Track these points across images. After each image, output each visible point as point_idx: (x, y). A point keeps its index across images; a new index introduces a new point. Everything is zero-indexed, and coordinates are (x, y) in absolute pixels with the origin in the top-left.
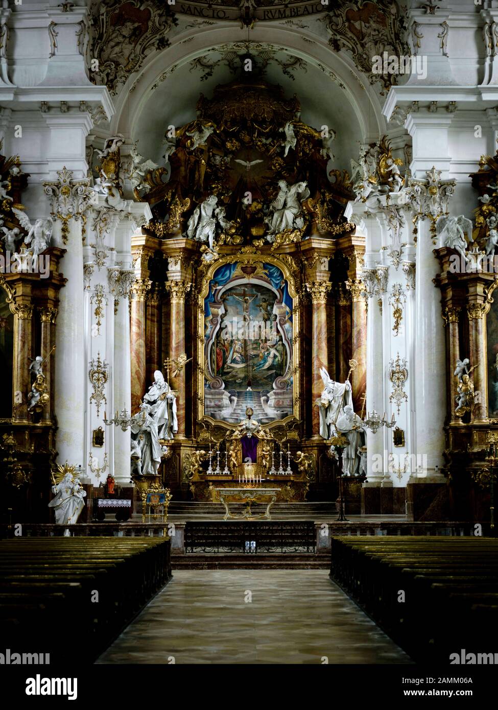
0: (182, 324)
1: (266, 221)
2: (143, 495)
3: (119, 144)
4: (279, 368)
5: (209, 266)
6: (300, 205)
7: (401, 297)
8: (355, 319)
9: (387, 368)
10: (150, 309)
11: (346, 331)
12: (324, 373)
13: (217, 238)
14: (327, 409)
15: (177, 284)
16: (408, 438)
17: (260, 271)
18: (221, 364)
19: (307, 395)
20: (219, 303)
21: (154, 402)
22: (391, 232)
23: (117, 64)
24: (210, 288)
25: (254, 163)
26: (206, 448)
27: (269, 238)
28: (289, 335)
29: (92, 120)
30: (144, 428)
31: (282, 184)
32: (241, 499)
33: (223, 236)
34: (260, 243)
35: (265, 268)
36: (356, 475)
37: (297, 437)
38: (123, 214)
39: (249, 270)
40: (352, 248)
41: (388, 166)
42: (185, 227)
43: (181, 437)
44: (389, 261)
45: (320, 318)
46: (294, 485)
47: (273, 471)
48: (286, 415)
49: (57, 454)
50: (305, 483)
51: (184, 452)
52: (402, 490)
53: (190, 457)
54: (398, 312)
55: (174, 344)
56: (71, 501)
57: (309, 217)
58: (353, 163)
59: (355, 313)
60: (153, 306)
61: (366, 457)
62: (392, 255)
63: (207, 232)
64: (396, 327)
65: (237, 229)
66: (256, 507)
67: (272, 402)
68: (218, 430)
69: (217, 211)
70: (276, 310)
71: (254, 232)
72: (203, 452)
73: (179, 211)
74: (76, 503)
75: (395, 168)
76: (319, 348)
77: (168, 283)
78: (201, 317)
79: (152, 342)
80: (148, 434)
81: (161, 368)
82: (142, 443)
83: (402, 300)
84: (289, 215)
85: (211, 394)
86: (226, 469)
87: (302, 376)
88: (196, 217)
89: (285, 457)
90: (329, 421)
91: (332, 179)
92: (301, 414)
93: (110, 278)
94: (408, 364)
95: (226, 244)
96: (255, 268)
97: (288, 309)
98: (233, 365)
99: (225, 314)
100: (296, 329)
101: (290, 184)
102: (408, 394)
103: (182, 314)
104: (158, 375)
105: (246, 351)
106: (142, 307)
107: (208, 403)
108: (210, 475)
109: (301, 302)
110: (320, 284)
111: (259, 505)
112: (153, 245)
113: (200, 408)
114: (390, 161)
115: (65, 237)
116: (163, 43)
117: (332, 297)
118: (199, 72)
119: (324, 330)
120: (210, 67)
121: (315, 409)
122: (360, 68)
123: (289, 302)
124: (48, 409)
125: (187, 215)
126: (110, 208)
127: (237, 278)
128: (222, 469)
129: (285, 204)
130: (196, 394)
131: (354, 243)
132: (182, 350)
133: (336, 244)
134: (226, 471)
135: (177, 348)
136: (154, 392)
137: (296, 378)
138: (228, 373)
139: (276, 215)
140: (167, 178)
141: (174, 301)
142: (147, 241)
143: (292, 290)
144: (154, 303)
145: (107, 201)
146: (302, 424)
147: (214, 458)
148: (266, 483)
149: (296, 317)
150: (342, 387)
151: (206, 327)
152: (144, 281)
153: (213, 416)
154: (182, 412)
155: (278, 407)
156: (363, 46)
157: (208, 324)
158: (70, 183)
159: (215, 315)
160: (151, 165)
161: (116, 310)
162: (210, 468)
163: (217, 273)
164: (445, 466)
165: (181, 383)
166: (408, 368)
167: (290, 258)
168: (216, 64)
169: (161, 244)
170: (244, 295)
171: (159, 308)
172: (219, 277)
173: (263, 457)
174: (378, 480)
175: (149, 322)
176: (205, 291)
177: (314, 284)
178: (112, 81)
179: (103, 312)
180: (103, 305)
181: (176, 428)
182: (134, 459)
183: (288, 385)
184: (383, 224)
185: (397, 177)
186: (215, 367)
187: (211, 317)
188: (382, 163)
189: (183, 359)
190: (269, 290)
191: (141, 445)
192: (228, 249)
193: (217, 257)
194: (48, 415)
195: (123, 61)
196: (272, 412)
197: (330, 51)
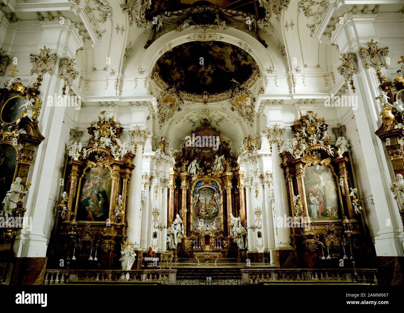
0: (186, 199)
1: (212, 168)
2: (161, 255)
3: (165, 138)
4: (216, 214)
5: (194, 181)
6: (222, 163)
7: (258, 186)
8: (240, 197)
9: (254, 211)
10: (176, 195)
11: (237, 202)
12: (231, 215)
13: (197, 173)
14: (232, 227)
15: (184, 187)
16: (263, 234)
17: (210, 183)
18: (198, 212)
19: (226, 222)
20: (197, 193)
21: (176, 224)
22: (253, 165)
23: (165, 115)
24: (195, 188)
25: (208, 151)
26: (193, 240)
27: (213, 173)
28: (220, 203)
29: (149, 111)
30: (172, 232)
31: (216, 156)
32: (204, 257)
33: (198, 172)
34: (210, 174)
35: (212, 182)
36: (244, 248)
37: (223, 236)
38: (166, 160)
39: (207, 183)
40: (239, 175)
41: (251, 144)
42: (187, 169)
43: (185, 236)
44: (253, 175)
45: (229, 197)
46: (222, 252)
47: (215, 248)
48: (219, 229)
49: (127, 237)
50: (226, 252)
51: (186, 241)
52: (261, 254)
53: (187, 243)
54: (257, 191)
55: (183, 206)
56: (129, 258)
57: (225, 167)
58: (238, 149)
59: (240, 195)
60: (176, 194)
61: (248, 242)
62: (254, 173)
63: (193, 171)
64: (257, 196)
65: (203, 170)
66: (210, 260)
67: (214, 225)
68: (197, 234)
69: (197, 164)
70: (215, 195)
71: (208, 171)
72: (192, 241)
73: (185, 164)
74: (131, 259)
75: (254, 145)
76: (229, 207)
77: (181, 187)
78: (192, 197)
79: (176, 205)
80: (173, 234)
81: (179, 213)
82: (171, 237)
83: (258, 187)
84: (219, 165)
85: (195, 222)
86: (200, 247)
87: (224, 216)
88: (190, 166)
89: (219, 242)
90: (233, 231)
91: (232, 155)
92: (224, 229)
93: (161, 181)
94: (261, 209)
95: (199, 175)
96: (208, 182)
97: (219, 195)
98: (202, 213)
99: (199, 197)
100: (222, 201)
101: (219, 156)
102: (262, 219)
103: (186, 196)
104: (178, 216)
105: (206, 208)
106: (173, 194)
107: (194, 225)
108: (194, 249)
109: (223, 193)
110: (229, 187)
111: (211, 259)
112: (177, 175)
113: (191, 227)
114: (252, 142)
115: (135, 151)
116: (179, 109)
117: (233, 191)
118: (192, 124)
119: (231, 201)
120: (195, 122)
121: (228, 227)
122: (241, 116)
123: (219, 192)
124: (124, 218)
125: (187, 166)
126: (161, 158)
127: (203, 185)
128: (198, 247)
129: (217, 163)
130: (190, 222)
131: (239, 173)
132: (186, 207)
133: (234, 174)
134: (200, 248)
135: (184, 207)
136: (176, 221)
137: (222, 217)
138: (200, 215)
139: (215, 166)
140: (181, 155)
141: (183, 192)
142: (175, 173)
143: (220, 189)
144: (177, 193)
145: (160, 155)
146: (224, 232)
147: (196, 243)
148: (213, 251)
149: (222, 197)
150: (237, 219)
151: (193, 200)
152: (174, 186)
153: (195, 229)
154: (185, 228)
155: (216, 226)
156: (241, 109)
157: (194, 200)
158: (139, 131)
159: (196, 197)
160: (176, 151)
161: (163, 192)
162: (194, 246)
163: (197, 184)
164: (292, 242)
165: (185, 218)
166: (261, 210)
167: (219, 179)
168: (196, 122)
169: (179, 174)
170: (205, 190)
171: (178, 194)
172: (197, 185)
173: (212, 242)
174: (253, 250)
175: (175, 199)
176: (193, 189)
177: (227, 186)
178: (163, 120)
179: (158, 192)
180: (158, 190)
181: (183, 233)
182: (168, 243)
183: (220, 219)
184: (250, 163)
185: (254, 147)
186: (196, 213)
187: (195, 197)
188: (249, 143)
189: (186, 211)
190: (213, 189)
191: (171, 238)
192: (200, 176)
193: (196, 179)
194: (123, 220)
195: (167, 114)
196: (214, 228)
197: (231, 111)
